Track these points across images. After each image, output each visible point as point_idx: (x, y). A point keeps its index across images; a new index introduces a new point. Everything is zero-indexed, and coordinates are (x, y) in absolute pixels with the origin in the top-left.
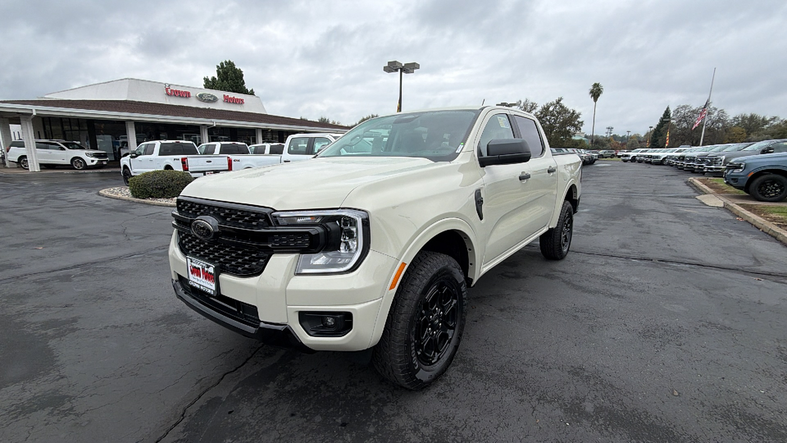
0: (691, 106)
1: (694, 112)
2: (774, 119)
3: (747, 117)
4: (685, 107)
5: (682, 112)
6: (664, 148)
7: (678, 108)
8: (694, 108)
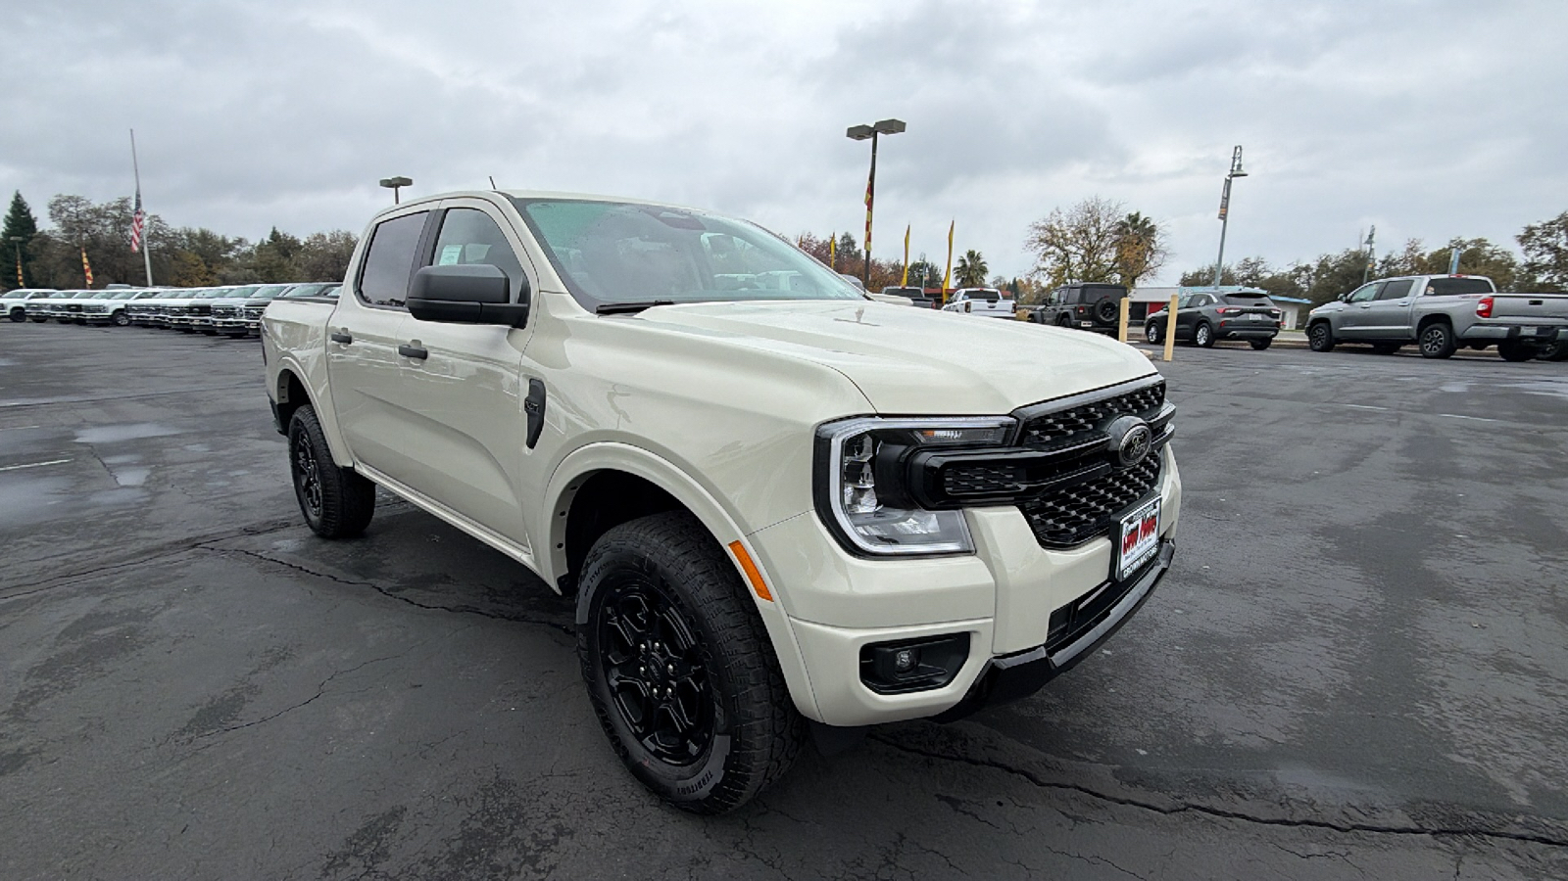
0: (88, 199)
1: (97, 212)
2: (240, 241)
3: (195, 235)
4: (76, 200)
5: (71, 209)
6: (85, 288)
7: (58, 201)
8: (96, 204)
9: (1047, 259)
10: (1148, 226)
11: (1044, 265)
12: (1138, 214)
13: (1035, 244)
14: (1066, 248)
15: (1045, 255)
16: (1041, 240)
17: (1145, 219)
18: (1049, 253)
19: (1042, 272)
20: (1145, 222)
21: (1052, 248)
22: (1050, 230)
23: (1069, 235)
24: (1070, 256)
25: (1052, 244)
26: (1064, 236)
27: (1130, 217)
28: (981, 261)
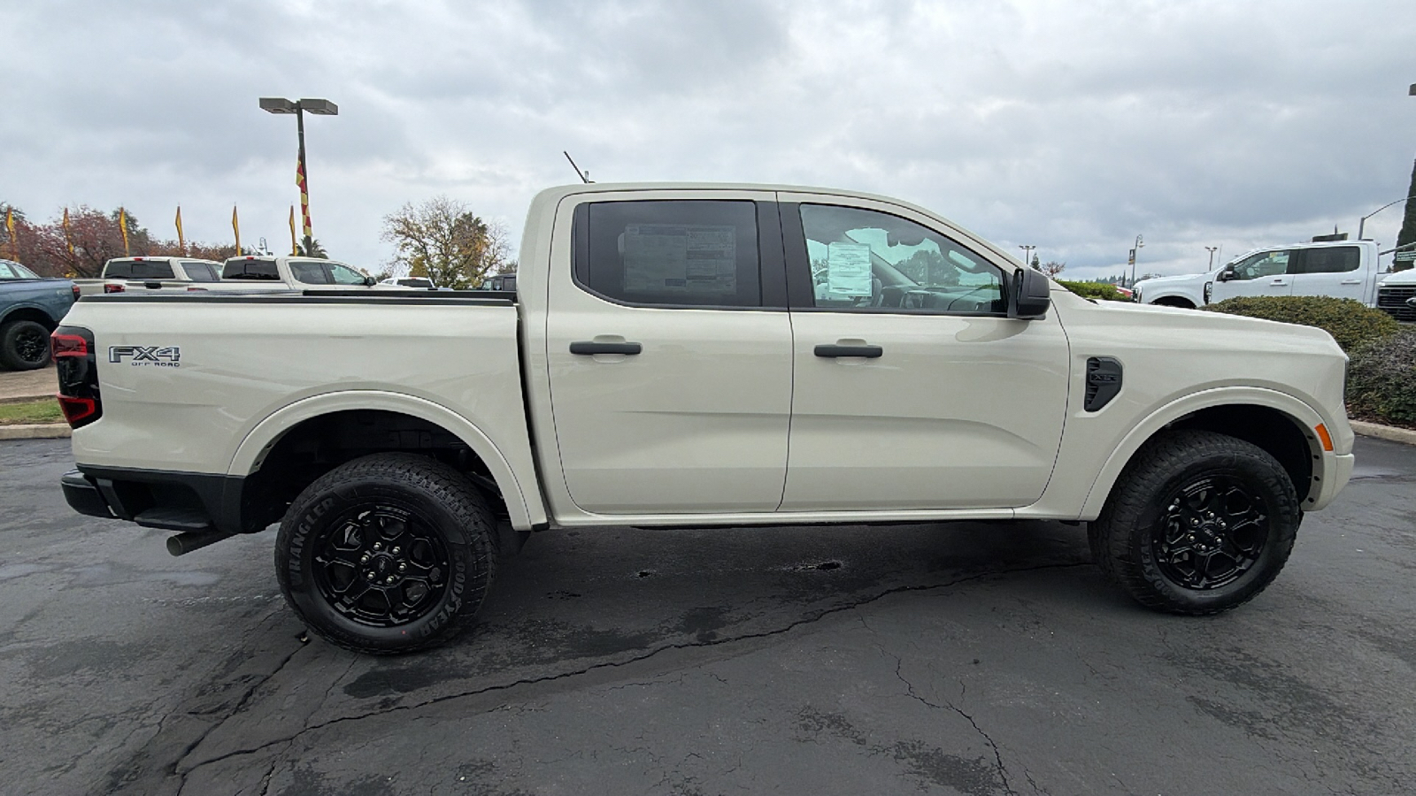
9: (406, 250)
10: (480, 225)
11: (403, 255)
12: (471, 214)
13: (391, 236)
14: (423, 240)
15: (403, 246)
16: (398, 232)
17: (477, 219)
18: (407, 245)
19: (402, 262)
20: (478, 221)
21: (409, 240)
22: (406, 223)
23: (424, 229)
24: (428, 247)
25: (409, 236)
26: (419, 230)
27: (464, 216)
28: (320, 248)
